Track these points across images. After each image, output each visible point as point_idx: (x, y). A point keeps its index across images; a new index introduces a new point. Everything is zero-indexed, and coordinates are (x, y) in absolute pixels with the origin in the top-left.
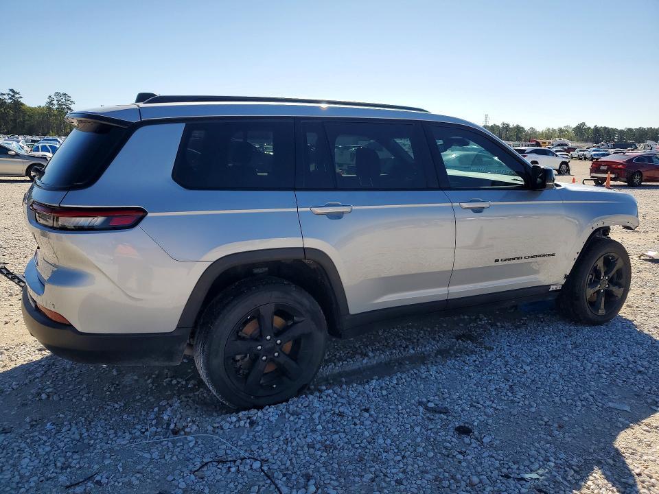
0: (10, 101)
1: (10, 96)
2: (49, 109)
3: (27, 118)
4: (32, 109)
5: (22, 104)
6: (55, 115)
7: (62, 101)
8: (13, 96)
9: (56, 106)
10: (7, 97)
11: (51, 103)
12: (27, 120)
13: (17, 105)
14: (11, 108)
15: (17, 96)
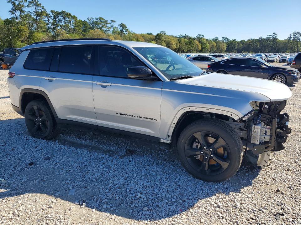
0: (272, 38)
1: (272, 36)
2: (289, 40)
3: (278, 45)
4: (281, 41)
5: (277, 39)
6: (291, 43)
7: (296, 35)
8: (274, 36)
9: (293, 39)
10: (271, 36)
11: (290, 37)
12: (278, 46)
13: (275, 40)
14: (272, 41)
15: (276, 35)
